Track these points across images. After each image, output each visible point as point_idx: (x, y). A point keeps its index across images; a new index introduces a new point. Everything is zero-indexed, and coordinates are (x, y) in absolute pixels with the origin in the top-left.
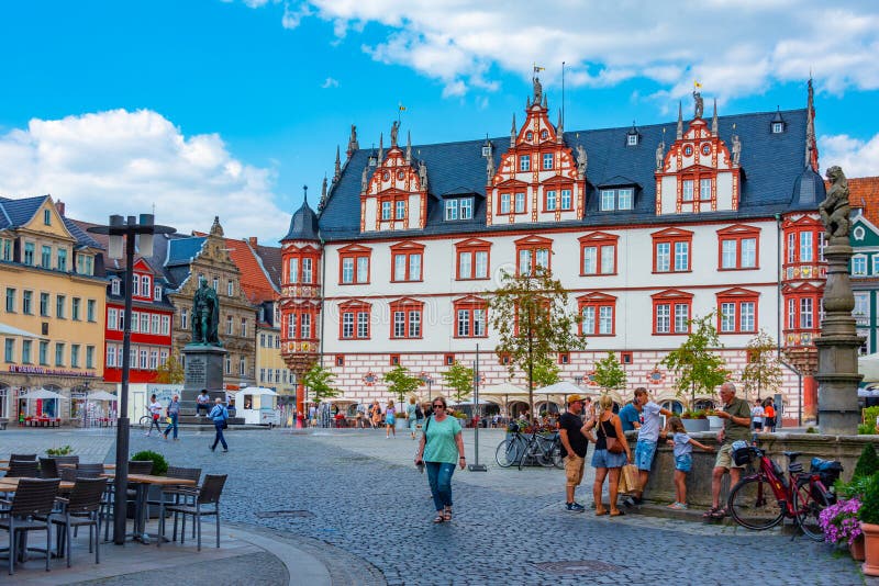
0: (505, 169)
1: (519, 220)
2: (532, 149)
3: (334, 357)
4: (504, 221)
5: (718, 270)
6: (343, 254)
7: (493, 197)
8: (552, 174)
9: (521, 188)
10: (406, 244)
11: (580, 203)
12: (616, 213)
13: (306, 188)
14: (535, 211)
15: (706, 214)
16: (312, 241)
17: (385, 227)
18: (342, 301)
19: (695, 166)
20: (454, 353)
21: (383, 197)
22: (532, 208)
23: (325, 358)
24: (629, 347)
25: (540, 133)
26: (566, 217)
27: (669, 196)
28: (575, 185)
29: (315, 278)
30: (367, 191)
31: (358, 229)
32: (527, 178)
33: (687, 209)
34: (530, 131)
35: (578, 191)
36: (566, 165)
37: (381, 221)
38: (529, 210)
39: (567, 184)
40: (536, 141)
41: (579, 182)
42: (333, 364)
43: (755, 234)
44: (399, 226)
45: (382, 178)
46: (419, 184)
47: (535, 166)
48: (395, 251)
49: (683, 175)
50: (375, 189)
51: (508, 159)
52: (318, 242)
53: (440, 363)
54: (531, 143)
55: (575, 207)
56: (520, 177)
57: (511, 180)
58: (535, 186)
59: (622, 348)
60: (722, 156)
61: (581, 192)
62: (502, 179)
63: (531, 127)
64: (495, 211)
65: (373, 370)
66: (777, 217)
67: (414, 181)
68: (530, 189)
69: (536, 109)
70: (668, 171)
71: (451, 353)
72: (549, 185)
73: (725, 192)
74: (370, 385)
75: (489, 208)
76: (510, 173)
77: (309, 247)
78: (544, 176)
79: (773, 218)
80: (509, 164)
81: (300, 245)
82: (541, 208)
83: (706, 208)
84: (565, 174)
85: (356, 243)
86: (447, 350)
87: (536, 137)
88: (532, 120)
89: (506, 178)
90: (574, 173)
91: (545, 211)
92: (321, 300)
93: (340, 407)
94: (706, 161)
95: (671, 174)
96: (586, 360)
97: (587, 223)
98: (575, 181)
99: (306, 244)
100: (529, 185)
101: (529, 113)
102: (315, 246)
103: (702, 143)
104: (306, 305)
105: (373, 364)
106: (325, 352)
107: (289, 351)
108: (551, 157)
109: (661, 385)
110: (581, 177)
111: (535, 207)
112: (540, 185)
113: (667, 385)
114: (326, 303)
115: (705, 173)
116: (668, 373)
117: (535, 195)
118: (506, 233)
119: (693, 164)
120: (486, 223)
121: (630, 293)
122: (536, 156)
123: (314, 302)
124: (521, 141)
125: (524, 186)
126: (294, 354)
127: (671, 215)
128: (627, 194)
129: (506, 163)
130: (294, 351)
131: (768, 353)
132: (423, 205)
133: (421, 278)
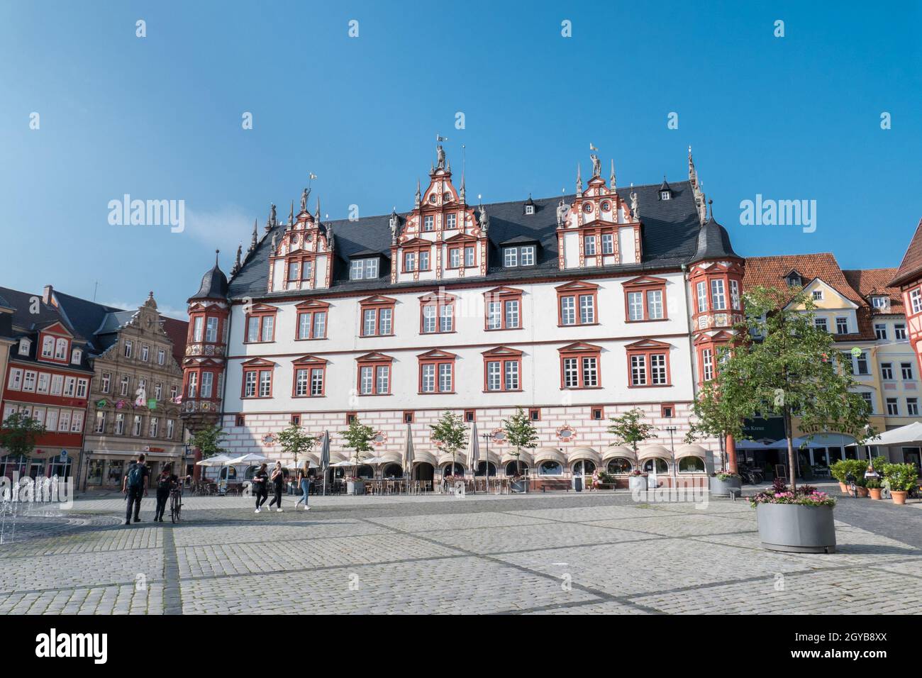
0: (410, 229)
1: (424, 277)
2: (436, 210)
3: (234, 417)
4: (409, 278)
5: (626, 322)
6: (249, 314)
7: (397, 258)
8: (456, 233)
9: (425, 246)
10: (309, 301)
11: (484, 260)
12: (520, 269)
13: (218, 252)
14: (440, 269)
15: (610, 267)
16: (219, 300)
17: (293, 287)
18: (247, 360)
19: (596, 222)
20: (356, 412)
21: (291, 258)
22: (436, 266)
23: (226, 418)
24: (537, 403)
25: (445, 194)
26: (470, 273)
27: (571, 253)
28: (479, 244)
29: (220, 337)
30: (276, 253)
31: (266, 289)
32: (432, 237)
33: (591, 263)
34: (432, 195)
35: (481, 249)
36: (470, 224)
37: (288, 282)
38: (433, 267)
39: (469, 242)
40: (439, 202)
41: (481, 240)
42: (233, 424)
43: (661, 285)
44: (306, 286)
45: (291, 241)
46: (326, 246)
47: (439, 226)
48: (301, 310)
49: (586, 230)
50: (284, 250)
51: (413, 220)
52: (226, 302)
53: (342, 422)
54: (435, 205)
55: (479, 264)
56: (426, 237)
57: (415, 240)
58: (439, 244)
59: (531, 404)
60: (623, 210)
61: (484, 249)
62: (405, 238)
63: (435, 190)
64: (400, 269)
65: (273, 430)
66: (683, 267)
67: (322, 243)
68: (434, 248)
70: (570, 227)
71: (352, 412)
72: (453, 243)
73: (628, 247)
74: (269, 446)
75: (393, 267)
76: (415, 232)
77: (215, 306)
78: (449, 234)
79: (678, 270)
80: (413, 225)
81: (205, 305)
82: (445, 266)
83: (610, 261)
84: (469, 232)
85: (267, 302)
86: (349, 409)
87: (440, 199)
88: (436, 183)
89: (410, 237)
90: (476, 232)
91: (449, 268)
92: (225, 359)
93: (238, 469)
94: (608, 217)
95: (573, 230)
96: (493, 417)
97: (490, 278)
98: (478, 239)
99: (212, 303)
100: (433, 243)
101: (433, 176)
102: (221, 305)
103: (602, 200)
104: (209, 364)
105: (274, 423)
106: (226, 411)
107: (187, 411)
108: (454, 217)
109: (571, 443)
110: (484, 235)
111: (439, 264)
112: (444, 243)
113: (578, 443)
114: (230, 362)
115: (607, 229)
116: (578, 430)
117: (439, 253)
118: (412, 289)
119: (594, 219)
120: (390, 281)
121: (536, 347)
122: (439, 217)
123: (217, 361)
124: (425, 203)
125: (429, 245)
126: (194, 414)
127: (574, 269)
128: (530, 251)
129: (409, 223)
130: (193, 411)
131: (684, 407)
132: (329, 265)
133: (325, 335)
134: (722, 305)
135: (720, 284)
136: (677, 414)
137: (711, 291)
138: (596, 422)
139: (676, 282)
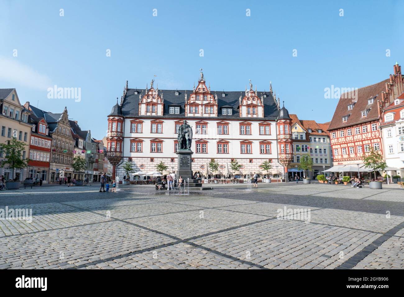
0: (192, 99)
1: (197, 115)
2: (201, 93)
3: (128, 158)
4: (191, 115)
5: (260, 135)
6: (132, 122)
7: (187, 108)
8: (207, 102)
9: (197, 105)
10: (156, 120)
11: (217, 112)
12: (227, 116)
13: (118, 98)
14: (202, 113)
15: (255, 118)
16: (121, 117)
17: (149, 114)
18: (132, 139)
20: (174, 158)
21: (148, 104)
22: (201, 112)
23: (124, 158)
24: (233, 157)
25: (204, 89)
26: (212, 116)
27: (244, 112)
28: (215, 106)
29: (121, 130)
30: (142, 101)
31: (138, 114)
32: (199, 102)
33: (250, 116)
34: (199, 88)
35: (216, 108)
36: (212, 99)
37: (147, 112)
38: (200, 112)
39: (212, 106)
40: (202, 91)
41: (216, 105)
43: (269, 125)
44: (154, 114)
45: (147, 98)
46: (161, 101)
47: (202, 99)
48: (152, 123)
49: (248, 106)
50: (144, 101)
51: (193, 96)
52: (123, 117)
53: (169, 161)
54: (200, 92)
55: (215, 113)
56: (197, 102)
57: (194, 103)
58: (202, 105)
59: (231, 157)
60: (259, 101)
61: (217, 108)
62: (190, 102)
63: (200, 87)
64: (188, 112)
65: (144, 163)
66: (276, 120)
67: (159, 100)
68: (200, 106)
69: (202, 81)
70: (243, 104)
72: (206, 105)
73: (260, 112)
74: (142, 168)
75: (186, 111)
76: (193, 100)
77: (120, 119)
78: (205, 102)
79: (274, 121)
80: (193, 97)
81: (117, 118)
82: (204, 112)
83: (255, 116)
84: (212, 102)
85: (138, 119)
86: (172, 157)
87: (202, 90)
88: (200, 85)
89: (192, 102)
90: (214, 102)
91: (205, 113)
92: (123, 138)
93: (141, 176)
94: (255, 103)
97: (219, 118)
99: (119, 118)
100: (200, 105)
101: (200, 82)
103: (253, 97)
104: (119, 139)
105: (139, 161)
106: (124, 156)
107: (112, 156)
108: (206, 97)
109: (243, 169)
110: (217, 104)
111: (202, 112)
112: (204, 105)
113: (245, 170)
114: (125, 139)
115: (255, 106)
116: (246, 166)
117: (202, 108)
118: (192, 119)
119: (251, 103)
120: (185, 115)
121: (233, 140)
122: (202, 96)
123: (121, 138)
124: (197, 91)
125: (198, 105)
126: (114, 157)
127: (245, 117)
128: (230, 110)
129: (191, 97)
130: (114, 156)
131: (275, 160)
132: (162, 108)
133: (162, 132)
134: (287, 133)
135: (287, 126)
136: (273, 162)
137: (284, 128)
138: (250, 164)
139: (273, 124)
